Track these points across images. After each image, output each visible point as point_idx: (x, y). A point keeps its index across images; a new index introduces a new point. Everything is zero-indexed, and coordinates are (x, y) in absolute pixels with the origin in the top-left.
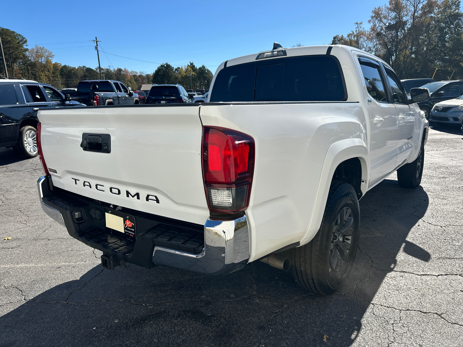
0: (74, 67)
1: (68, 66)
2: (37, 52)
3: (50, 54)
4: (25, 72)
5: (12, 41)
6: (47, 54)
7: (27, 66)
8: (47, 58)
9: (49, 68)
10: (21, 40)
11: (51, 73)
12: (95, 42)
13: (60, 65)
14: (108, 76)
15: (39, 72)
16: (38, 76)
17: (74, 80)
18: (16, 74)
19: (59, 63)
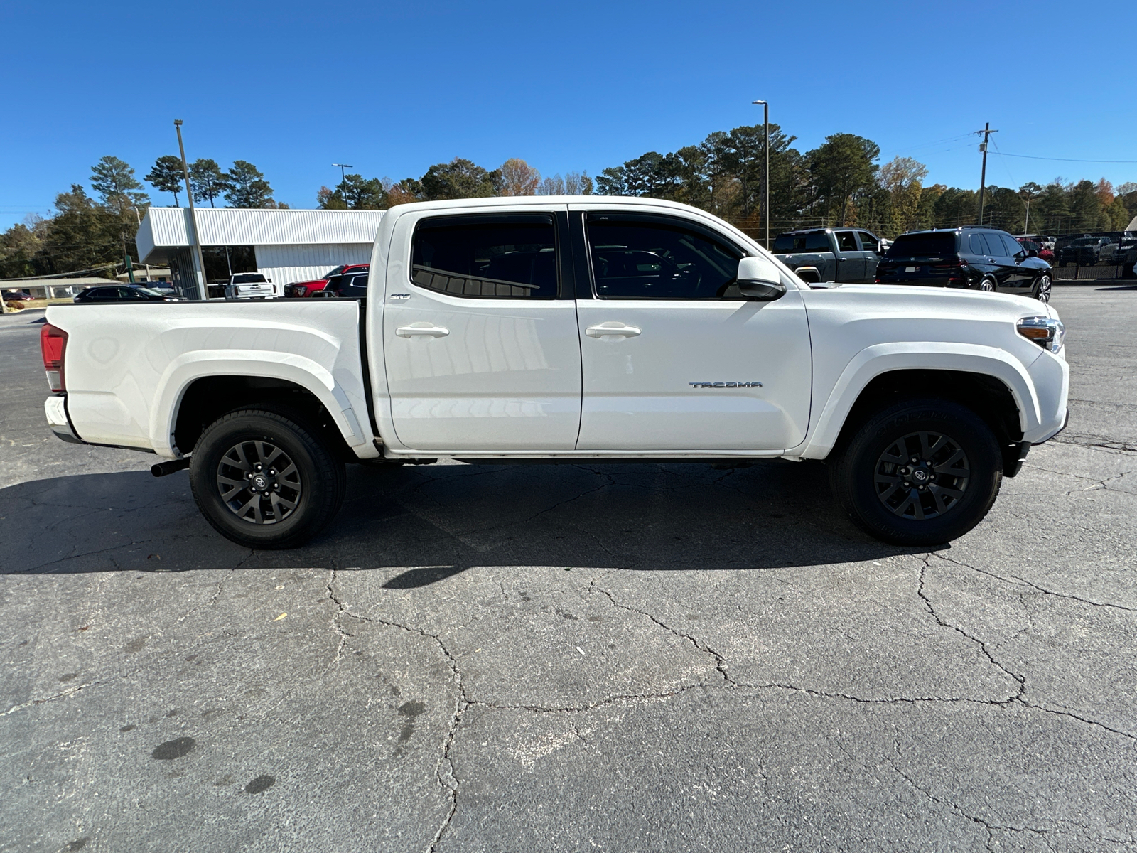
0: (969, 189)
1: (958, 189)
2: (896, 170)
3: (922, 169)
4: (865, 211)
5: (852, 155)
6: (914, 170)
7: (871, 199)
8: (913, 179)
9: (913, 198)
10: (869, 152)
11: (915, 208)
12: (984, 134)
13: (944, 189)
14: (1048, 203)
15: (892, 208)
16: (888, 216)
17: (963, 218)
18: (847, 216)
19: (941, 184)
